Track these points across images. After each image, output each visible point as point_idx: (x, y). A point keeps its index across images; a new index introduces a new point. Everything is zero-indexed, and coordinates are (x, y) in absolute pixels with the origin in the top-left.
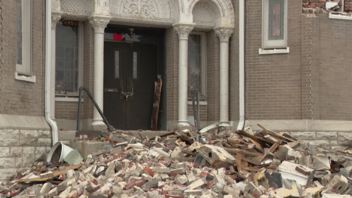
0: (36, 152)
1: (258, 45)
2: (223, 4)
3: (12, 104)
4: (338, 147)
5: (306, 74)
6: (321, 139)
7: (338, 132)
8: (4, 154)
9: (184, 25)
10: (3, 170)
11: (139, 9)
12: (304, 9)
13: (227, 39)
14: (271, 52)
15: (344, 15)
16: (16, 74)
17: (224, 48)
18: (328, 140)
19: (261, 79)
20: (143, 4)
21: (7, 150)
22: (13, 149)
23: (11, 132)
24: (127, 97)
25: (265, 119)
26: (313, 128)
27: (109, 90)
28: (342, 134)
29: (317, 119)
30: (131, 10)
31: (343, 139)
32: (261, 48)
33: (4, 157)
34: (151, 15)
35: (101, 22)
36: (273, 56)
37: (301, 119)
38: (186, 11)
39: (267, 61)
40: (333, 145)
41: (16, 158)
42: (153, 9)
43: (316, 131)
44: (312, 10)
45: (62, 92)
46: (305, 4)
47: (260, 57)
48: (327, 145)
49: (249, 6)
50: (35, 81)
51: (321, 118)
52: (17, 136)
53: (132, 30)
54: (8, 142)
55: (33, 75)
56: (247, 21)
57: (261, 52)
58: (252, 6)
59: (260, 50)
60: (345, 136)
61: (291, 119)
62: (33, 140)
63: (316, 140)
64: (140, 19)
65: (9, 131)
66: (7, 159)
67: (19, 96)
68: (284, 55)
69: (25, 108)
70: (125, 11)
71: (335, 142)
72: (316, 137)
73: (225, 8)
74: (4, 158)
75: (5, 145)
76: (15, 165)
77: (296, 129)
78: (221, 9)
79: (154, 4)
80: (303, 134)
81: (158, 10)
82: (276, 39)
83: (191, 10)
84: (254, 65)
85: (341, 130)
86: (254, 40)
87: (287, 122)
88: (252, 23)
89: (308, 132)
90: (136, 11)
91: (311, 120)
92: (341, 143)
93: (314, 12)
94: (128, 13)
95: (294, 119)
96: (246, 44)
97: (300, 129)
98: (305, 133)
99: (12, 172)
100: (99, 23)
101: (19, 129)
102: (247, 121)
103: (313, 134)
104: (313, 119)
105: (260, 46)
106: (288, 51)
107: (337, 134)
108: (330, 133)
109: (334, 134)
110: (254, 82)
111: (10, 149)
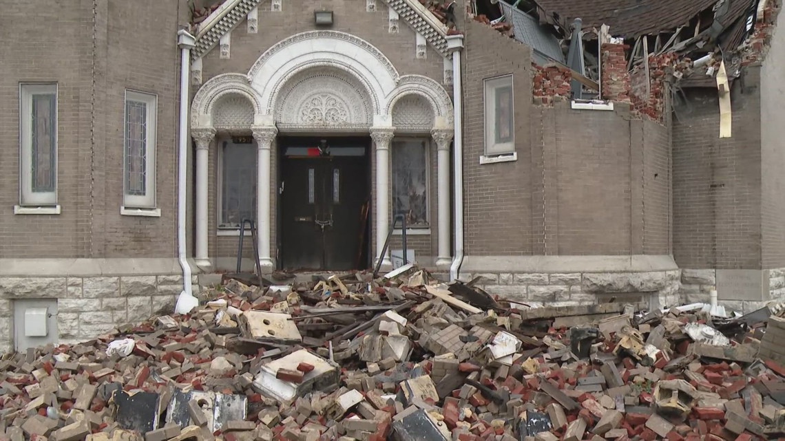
0: (154, 303)
1: (479, 151)
2: (438, 98)
3: (116, 246)
4: (582, 295)
5: (537, 190)
6: (555, 283)
7: (582, 273)
8: (91, 307)
9: (379, 130)
10: (90, 326)
11: (324, 114)
12: (536, 97)
13: (445, 145)
14: (495, 160)
15: (599, 104)
16: (123, 208)
17: (442, 156)
18: (566, 284)
19: (484, 198)
20: (329, 107)
21: (96, 303)
22: (106, 301)
23: (101, 281)
24: (323, 227)
25: (488, 255)
26: (544, 269)
27: (301, 219)
28: (587, 276)
29: (554, 254)
30: (312, 116)
31: (589, 284)
32: (483, 155)
33: (92, 311)
34: (340, 121)
35: (261, 135)
36: (498, 165)
37: (532, 254)
38: (383, 112)
39: (491, 173)
40: (575, 292)
41: (114, 311)
42: (343, 113)
43: (549, 273)
44: (547, 99)
45: (232, 224)
46: (536, 91)
47: (483, 168)
48: (565, 293)
49: (468, 99)
50: (160, 215)
51: (560, 252)
52: (114, 284)
53: (324, 141)
54: (97, 293)
55: (158, 207)
56: (465, 120)
57: (483, 160)
58: (472, 98)
59: (481, 157)
60: (592, 280)
61: (520, 254)
62: (146, 288)
63: (549, 284)
64: (323, 127)
65: (98, 279)
66: (96, 314)
67: (129, 235)
68: (511, 164)
69: (142, 249)
70: (304, 119)
71: (578, 288)
72: (549, 280)
73: (440, 103)
74: (92, 313)
75: (92, 296)
76: (113, 320)
77: (522, 270)
78: (435, 106)
79: (344, 106)
80: (530, 276)
81: (350, 114)
82: (504, 142)
83: (390, 110)
84: (476, 179)
85: (587, 269)
86: (475, 144)
87: (513, 258)
88: (472, 121)
89: (538, 274)
90: (320, 118)
91: (544, 257)
92: (586, 289)
93: (549, 102)
94: (308, 121)
95: (523, 254)
96: (465, 151)
97: (527, 270)
98: (533, 275)
99: (105, 328)
100: (260, 136)
101: (120, 276)
102: (466, 258)
103: (545, 277)
104: (547, 255)
105: (482, 152)
106: (515, 157)
107: (582, 275)
108: (571, 274)
109: (577, 276)
110: (476, 202)
111: (102, 301)
